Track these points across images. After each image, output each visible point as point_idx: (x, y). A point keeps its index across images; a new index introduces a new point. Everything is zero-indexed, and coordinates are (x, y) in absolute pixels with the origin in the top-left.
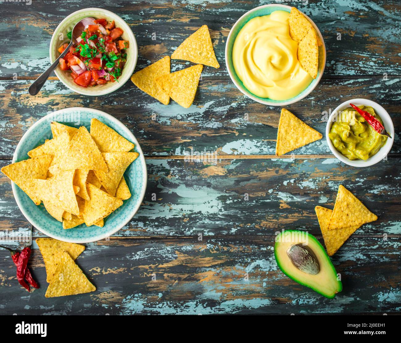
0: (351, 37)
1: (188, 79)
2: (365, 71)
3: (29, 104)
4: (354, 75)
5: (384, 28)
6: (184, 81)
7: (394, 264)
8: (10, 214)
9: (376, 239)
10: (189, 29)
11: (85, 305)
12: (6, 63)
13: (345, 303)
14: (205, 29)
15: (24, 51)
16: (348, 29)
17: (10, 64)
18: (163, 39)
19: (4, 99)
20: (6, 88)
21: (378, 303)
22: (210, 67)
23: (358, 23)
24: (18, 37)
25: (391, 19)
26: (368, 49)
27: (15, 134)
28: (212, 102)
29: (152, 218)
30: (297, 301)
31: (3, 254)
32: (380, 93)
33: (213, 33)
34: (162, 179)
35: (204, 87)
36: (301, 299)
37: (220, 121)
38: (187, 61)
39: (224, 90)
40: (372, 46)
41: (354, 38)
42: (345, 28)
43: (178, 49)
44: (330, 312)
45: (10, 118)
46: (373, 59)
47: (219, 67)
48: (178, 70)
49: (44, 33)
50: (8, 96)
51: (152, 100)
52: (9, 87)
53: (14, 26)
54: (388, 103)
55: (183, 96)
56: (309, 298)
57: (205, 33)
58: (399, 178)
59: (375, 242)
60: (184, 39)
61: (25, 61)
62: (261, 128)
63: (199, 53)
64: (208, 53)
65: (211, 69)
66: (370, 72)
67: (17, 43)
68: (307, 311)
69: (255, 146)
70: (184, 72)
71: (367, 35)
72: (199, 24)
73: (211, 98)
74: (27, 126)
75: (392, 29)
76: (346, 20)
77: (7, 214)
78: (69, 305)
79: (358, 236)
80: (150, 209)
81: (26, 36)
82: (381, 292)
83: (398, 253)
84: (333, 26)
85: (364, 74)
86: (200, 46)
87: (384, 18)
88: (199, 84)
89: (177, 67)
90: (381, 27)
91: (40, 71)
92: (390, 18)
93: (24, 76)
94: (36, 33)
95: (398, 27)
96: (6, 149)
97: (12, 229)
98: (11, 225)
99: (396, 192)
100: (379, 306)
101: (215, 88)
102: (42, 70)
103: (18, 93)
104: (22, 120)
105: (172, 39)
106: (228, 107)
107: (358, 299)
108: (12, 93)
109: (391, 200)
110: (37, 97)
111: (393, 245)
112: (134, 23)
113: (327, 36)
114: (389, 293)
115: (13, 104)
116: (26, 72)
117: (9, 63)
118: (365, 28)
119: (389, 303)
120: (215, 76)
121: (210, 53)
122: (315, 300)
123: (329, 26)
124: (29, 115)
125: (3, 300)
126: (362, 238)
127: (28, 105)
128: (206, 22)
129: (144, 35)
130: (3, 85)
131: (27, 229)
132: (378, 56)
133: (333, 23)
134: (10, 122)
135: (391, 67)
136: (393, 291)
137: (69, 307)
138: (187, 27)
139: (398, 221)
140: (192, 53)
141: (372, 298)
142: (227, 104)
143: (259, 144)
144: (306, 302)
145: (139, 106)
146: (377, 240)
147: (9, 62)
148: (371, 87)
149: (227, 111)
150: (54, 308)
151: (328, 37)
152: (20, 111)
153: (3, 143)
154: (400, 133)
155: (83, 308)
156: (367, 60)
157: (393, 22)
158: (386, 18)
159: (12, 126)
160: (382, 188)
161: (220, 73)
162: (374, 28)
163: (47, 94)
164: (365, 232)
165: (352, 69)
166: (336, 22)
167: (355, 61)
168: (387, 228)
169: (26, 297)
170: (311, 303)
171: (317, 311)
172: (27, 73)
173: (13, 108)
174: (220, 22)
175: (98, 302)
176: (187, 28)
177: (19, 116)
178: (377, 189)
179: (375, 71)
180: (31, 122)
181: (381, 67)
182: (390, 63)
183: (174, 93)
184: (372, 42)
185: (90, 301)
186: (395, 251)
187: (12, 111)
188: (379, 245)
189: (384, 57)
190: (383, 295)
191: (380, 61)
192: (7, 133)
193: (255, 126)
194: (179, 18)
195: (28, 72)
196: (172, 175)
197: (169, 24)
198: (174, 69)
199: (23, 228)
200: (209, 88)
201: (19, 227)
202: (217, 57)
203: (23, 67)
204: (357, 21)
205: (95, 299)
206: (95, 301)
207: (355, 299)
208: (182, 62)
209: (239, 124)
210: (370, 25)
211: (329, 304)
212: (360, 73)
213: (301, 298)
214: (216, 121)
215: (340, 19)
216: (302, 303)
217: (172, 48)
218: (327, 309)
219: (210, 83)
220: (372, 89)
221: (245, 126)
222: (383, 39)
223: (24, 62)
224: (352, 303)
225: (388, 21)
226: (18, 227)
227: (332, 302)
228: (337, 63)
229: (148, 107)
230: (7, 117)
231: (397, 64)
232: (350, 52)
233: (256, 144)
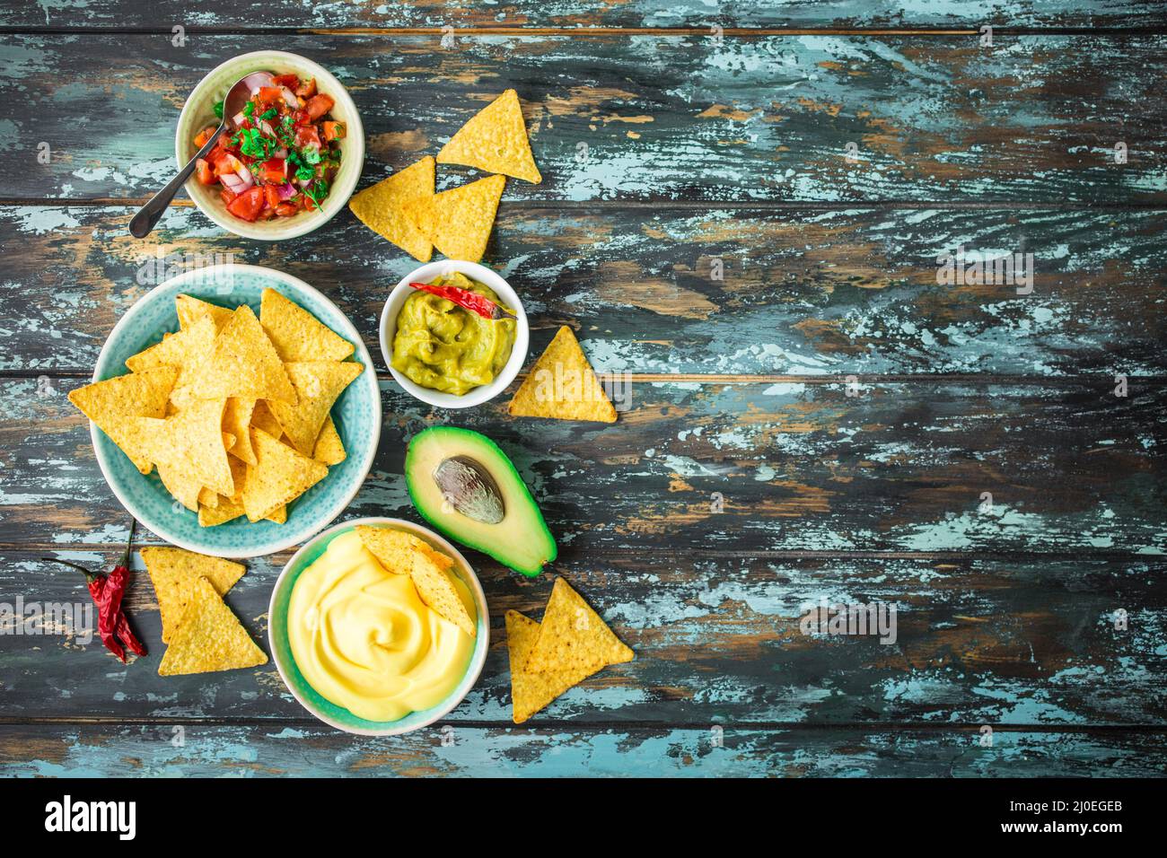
0: (832, 117)
1: (474, 208)
2: (863, 193)
3: (130, 257)
4: (836, 202)
5: (903, 99)
6: (465, 211)
7: (921, 617)
8: (85, 495)
9: (882, 562)
10: (475, 97)
11: (244, 695)
12: (82, 170)
13: (810, 702)
14: (510, 98)
15: (121, 144)
16: (824, 101)
17: (91, 172)
18: (420, 119)
19: (77, 246)
20: (82, 222)
21: (882, 701)
22: (521, 181)
23: (847, 87)
24: (110, 114)
25: (919, 80)
26: (869, 145)
27: (99, 322)
28: (524, 258)
29: (390, 508)
30: (705, 695)
31: (70, 581)
32: (893, 240)
33: (529, 108)
34: (413, 424)
35: (507, 225)
36: (713, 692)
37: (541, 299)
38: (470, 168)
39: (550, 232)
40: (876, 138)
41: (838, 119)
42: (818, 98)
43: (453, 142)
44: (777, 720)
45: (89, 288)
46: (880, 167)
47: (540, 180)
48: (451, 186)
49: (164, 105)
50: (86, 241)
51: (395, 252)
52: (88, 221)
53: (101, 88)
54: (910, 264)
55: (462, 244)
56: (732, 689)
57: (510, 108)
58: (933, 428)
59: (878, 569)
60: (466, 121)
61: (124, 164)
62: (630, 314)
63: (496, 150)
64: (518, 151)
65: (523, 185)
66: (871, 194)
67: (107, 127)
68: (727, 717)
69: (617, 353)
70: (464, 191)
71: (866, 115)
72: (499, 87)
73: (521, 248)
74: (125, 305)
75: (921, 100)
76: (820, 80)
77: (80, 493)
78: (210, 694)
79: (842, 555)
80: (387, 489)
81: (125, 111)
82: (890, 679)
83: (929, 594)
84: (791, 94)
85: (858, 199)
86: (499, 135)
87: (904, 76)
88: (497, 219)
89: (449, 179)
90: (896, 96)
91: (155, 187)
92: (917, 77)
93: (120, 197)
94: (148, 105)
95: (934, 96)
96: (79, 353)
97: (90, 527)
98: (87, 519)
99: (927, 458)
100: (885, 709)
101: (531, 226)
102: (160, 184)
103: (108, 234)
104: (114, 293)
105: (439, 120)
106: (560, 269)
107: (840, 693)
108: (95, 233)
109: (915, 476)
110: (147, 244)
111: (919, 576)
112: (358, 85)
113: (777, 115)
114: (908, 680)
115: (97, 257)
116: (124, 188)
117: (88, 170)
118: (862, 99)
119: (908, 703)
120: (531, 202)
121: (522, 151)
122: (744, 693)
123: (780, 95)
124: (130, 281)
125: (69, 680)
126: (849, 559)
127: (128, 260)
128: (514, 83)
129: (378, 111)
130: (75, 216)
131: (123, 527)
132: (889, 159)
133: (791, 87)
134: (90, 296)
135: (919, 185)
136: (916, 677)
137: (209, 698)
138: (473, 95)
139: (930, 523)
140: (482, 150)
141: (871, 692)
142: (557, 262)
143: (625, 351)
144: (724, 697)
145: (366, 264)
146: (884, 564)
147: (88, 166)
148: (872, 228)
149: (557, 277)
150: (178, 698)
151: (780, 117)
152: (110, 273)
153: (74, 341)
154: (936, 330)
155: (240, 700)
156: (865, 167)
157: (924, 86)
158: (908, 78)
159: (93, 304)
160: (895, 451)
161: (542, 193)
162: (881, 99)
163: (169, 237)
164: (858, 547)
165: (832, 189)
166: (797, 86)
167: (840, 170)
168: (906, 539)
169: (116, 674)
170: (735, 700)
171: (750, 717)
172: (128, 192)
173: (96, 265)
174: (544, 84)
175: (271, 689)
176: (471, 95)
177: (109, 284)
178: (885, 451)
179: (883, 192)
180: (134, 296)
181: (896, 183)
182: (917, 176)
183: (442, 237)
184: (878, 129)
185: (253, 686)
186: (922, 589)
187: (94, 272)
188: (887, 575)
189: (903, 163)
190: (896, 685)
191: (893, 172)
192: (82, 319)
193: (617, 311)
194: (456, 74)
195: (129, 188)
196: (434, 415)
197: (433, 86)
198: (443, 185)
199: (114, 524)
200: (519, 227)
201: (105, 522)
202: (536, 160)
203: (119, 178)
204: (843, 84)
205: (265, 681)
206: (265, 687)
207: (834, 693)
208: (461, 170)
209: (581, 305)
210: (873, 92)
211: (776, 704)
212: (850, 196)
213: (714, 688)
214: (533, 299)
215: (807, 79)
216: (715, 699)
217: (440, 140)
218: (770, 714)
219: (520, 217)
220: (875, 232)
221: (595, 310)
222: (901, 123)
223: (120, 167)
224: (827, 702)
225: (914, 83)
226: (103, 524)
227: (782, 698)
228: (799, 175)
229: (385, 267)
230: (84, 285)
231: (933, 177)
232: (827, 150)
233: (618, 350)
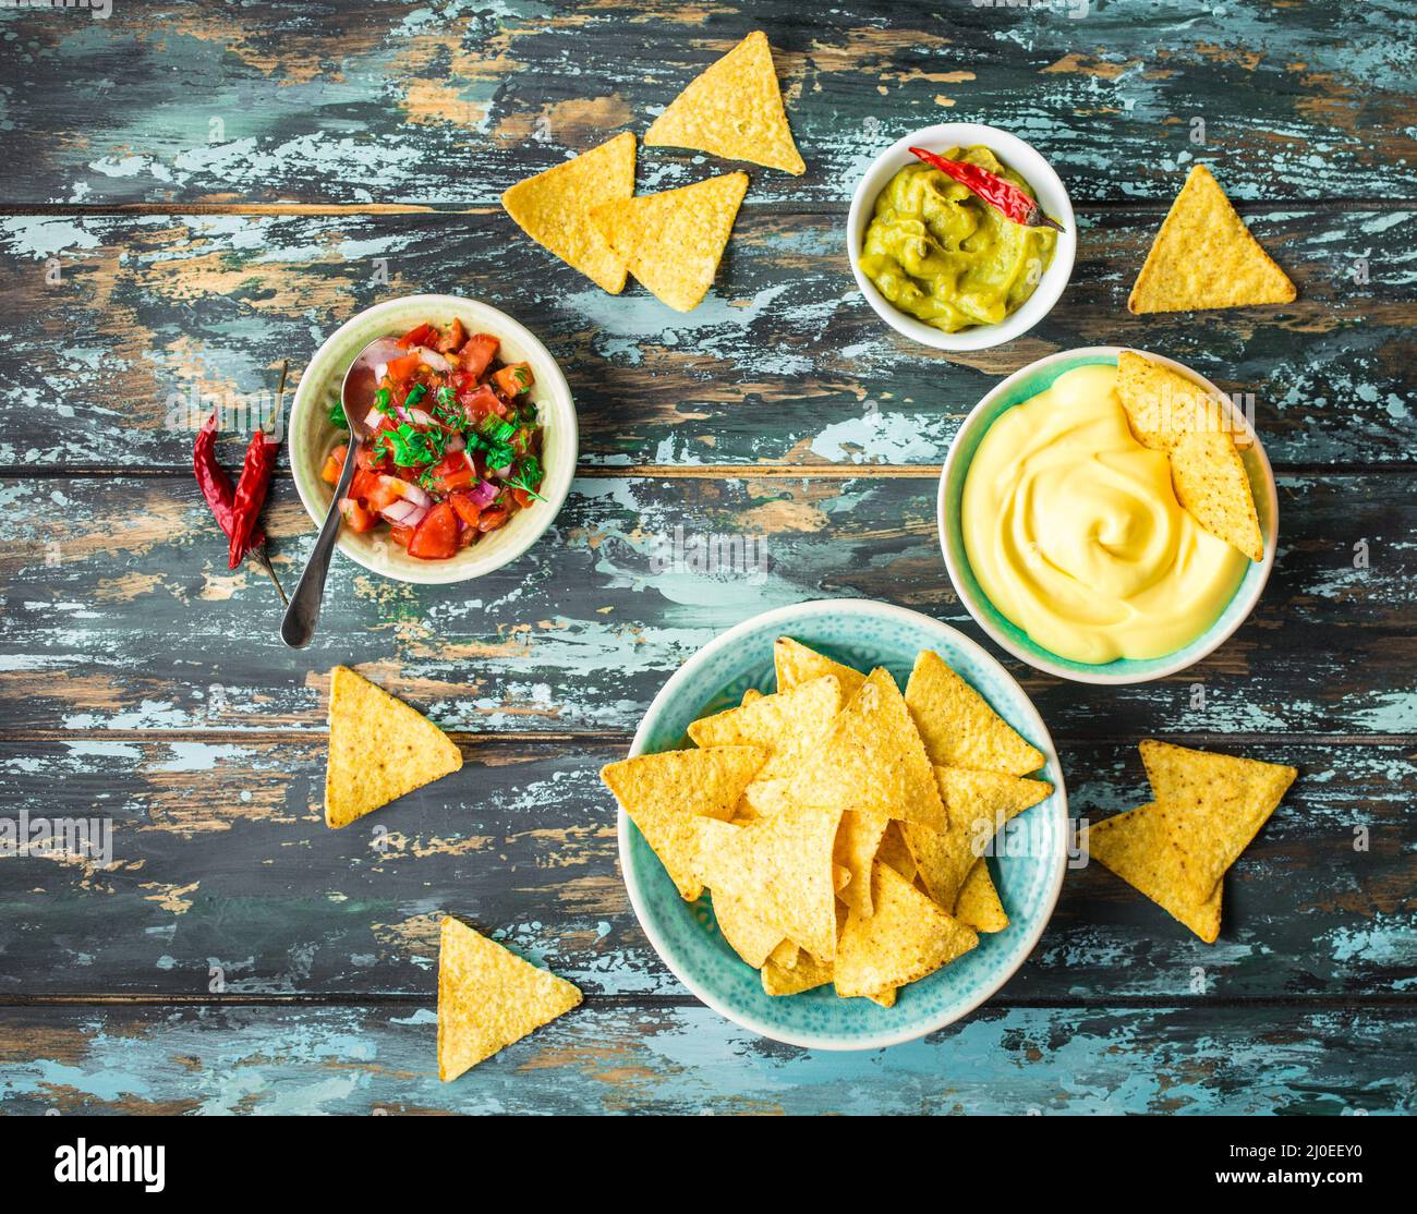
0: (1248, 71)
2: (1294, 187)
3: (177, 292)
4: (1255, 201)
5: (1357, 43)
7: (1389, 834)
8: (112, 656)
9: (1328, 750)
10: (703, 45)
11: (356, 959)
12: (104, 160)
13: (1219, 964)
14: (755, 49)
15: (163, 121)
16: (1236, 48)
17: (117, 163)
18: (619, 79)
19: (97, 276)
20: (104, 240)
21: (1332, 963)
22: (774, 172)
23: (1271, 26)
24: (145, 74)
25: (1380, 14)
26: (1304, 114)
27: (130, 393)
28: (779, 289)
29: (577, 673)
30: (1058, 955)
31: (87, 787)
32: (1342, 259)
33: (785, 61)
34: (611, 544)
35: (751, 240)
36: (1072, 950)
37: (806, 353)
38: (694, 153)
39: (819, 250)
40: (1316, 103)
41: (1257, 74)
42: (1227, 43)
43: (669, 113)
44: (1169, 992)
45: (116, 340)
46: (1322, 147)
47: (803, 170)
48: (665, 184)
49: (227, 60)
50: (110, 269)
51: (581, 283)
52: (113, 238)
53: (130, 37)
54: (1369, 295)
56: (1101, 945)
57: (757, 60)
58: (1405, 545)
59: (1324, 761)
60: (688, 81)
61: (167, 151)
62: (941, 374)
63: (736, 124)
64: (768, 127)
65: (776, 178)
66: (1308, 188)
67: (140, 94)
68: (1093, 990)
69: (922, 434)
70: (684, 195)
71: (1299, 67)
72: (738, 29)
73: (775, 275)
74: (171, 365)
75: (1384, 44)
76: (1229, 15)
77: (104, 653)
78: (304, 958)
79: (1268, 740)
80: (571, 643)
81: (168, 69)
82: (1343, 929)
83: (1401, 798)
84: (1185, 37)
85: (1289, 196)
86: (740, 102)
87: (1358, 8)
88: (734, 230)
89: (664, 171)
90: (1346, 39)
91: (215, 185)
92: (1379, 9)
93: (161, 201)
94: (203, 60)
95: (1404, 38)
96: (101, 440)
97: (118, 704)
98: (115, 692)
99: (1397, 591)
100: (1335, 975)
101: (789, 241)
102: (222, 180)
103: (143, 258)
104: (152, 349)
105: (648, 80)
106: (834, 306)
107: (1265, 950)
108: (124, 257)
109: (1378, 618)
110: (203, 272)
111: (1385, 772)
112: (524, 28)
113: (1164, 69)
114: (1370, 930)
115: (126, 293)
116: (167, 187)
117: (113, 160)
118: (1295, 43)
119: (1370, 965)
120: (789, 203)
121: (774, 126)
122: (1119, 952)
123: (1169, 37)
124: (178, 330)
125: (89, 938)
126: (1279, 746)
127: (174, 296)
128: (762, 23)
129: (554, 66)
130: (94, 231)
131: (169, 704)
132: (1336, 134)
133: (1186, 26)
134: (116, 353)
135: (1381, 174)
136: (1382, 926)
137: (302, 963)
138: (699, 41)
139: (1402, 690)
140: (714, 125)
141: (1312, 948)
142: (829, 295)
143: (934, 430)
144: (1088, 958)
145: (538, 300)
146: (1332, 753)
147: (112, 155)
148: (1311, 240)
149: (829, 318)
150: (254, 965)
151: (1168, 72)
152: (148, 316)
153: (93, 422)
154: (1410, 395)
155: (349, 967)
156: (1300, 148)
157: (1388, 24)
158: (1364, 10)
159: (121, 364)
160: (1347, 580)
161: (806, 191)
162: (1323, 43)
163: (237, 261)
164: (1292, 727)
165: (1248, 181)
166: (1195, 24)
167: (1261, 152)
168: (1366, 714)
169: (161, 929)
170: (1106, 961)
171: (1128, 988)
172: (173, 193)
173: (126, 306)
174: (808, 24)
175: (397, 950)
176: (697, 42)
177: (146, 334)
178: (1332, 580)
179: (1327, 185)
180: (185, 352)
181: (1346, 171)
182: (1378, 160)
184: (1318, 90)
185: (369, 945)
186: (1390, 791)
187: (123, 316)
188: (1337, 769)
189: (1357, 141)
190: (1351, 937)
191: (1343, 155)
192: (105, 387)
193: (922, 371)
194: (673, 10)
195: (176, 188)
196: (644, 531)
197: (638, 29)
198: (654, 179)
199: (156, 700)
200: (771, 243)
201: (143, 697)
202: (796, 140)
203: (160, 173)
204: (1266, 20)
205: (387, 938)
206: (387, 946)
207: (1257, 951)
208: (681, 156)
209: (867, 361)
210: (1310, 32)
211: (1167, 967)
212: (1277, 192)
213: (1073, 945)
214: (793, 353)
215: (1210, 13)
216: (1075, 961)
217: (650, 110)
218: (1159, 982)
219: (772, 228)
220: (1315, 247)
221: (888, 368)
222: (1353, 80)
223: (161, 155)
224: (1245, 963)
225: (1373, 18)
226: (139, 699)
227: (1177, 959)
228: (1198, 160)
229: (567, 305)
230: (107, 336)
231: (1403, 162)
232: (1241, 121)
233: (924, 430)
